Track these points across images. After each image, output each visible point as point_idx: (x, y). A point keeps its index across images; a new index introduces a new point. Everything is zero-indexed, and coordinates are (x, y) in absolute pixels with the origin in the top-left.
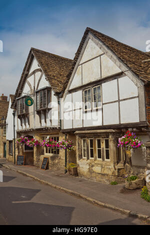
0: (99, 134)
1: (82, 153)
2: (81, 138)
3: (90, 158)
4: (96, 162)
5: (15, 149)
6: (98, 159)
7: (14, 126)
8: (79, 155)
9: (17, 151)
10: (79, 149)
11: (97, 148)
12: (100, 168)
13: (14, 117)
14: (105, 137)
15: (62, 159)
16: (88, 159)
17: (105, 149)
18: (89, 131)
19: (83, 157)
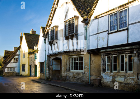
0: (123, 51)
1: (105, 68)
2: (106, 55)
3: (113, 71)
4: (119, 74)
5: (46, 68)
6: (120, 71)
7: (45, 51)
8: (103, 69)
9: (47, 70)
10: (103, 64)
11: (120, 63)
12: (124, 78)
13: (45, 44)
14: (129, 53)
15: (86, 74)
16: (111, 71)
17: (128, 63)
18: (114, 49)
19: (107, 71)
